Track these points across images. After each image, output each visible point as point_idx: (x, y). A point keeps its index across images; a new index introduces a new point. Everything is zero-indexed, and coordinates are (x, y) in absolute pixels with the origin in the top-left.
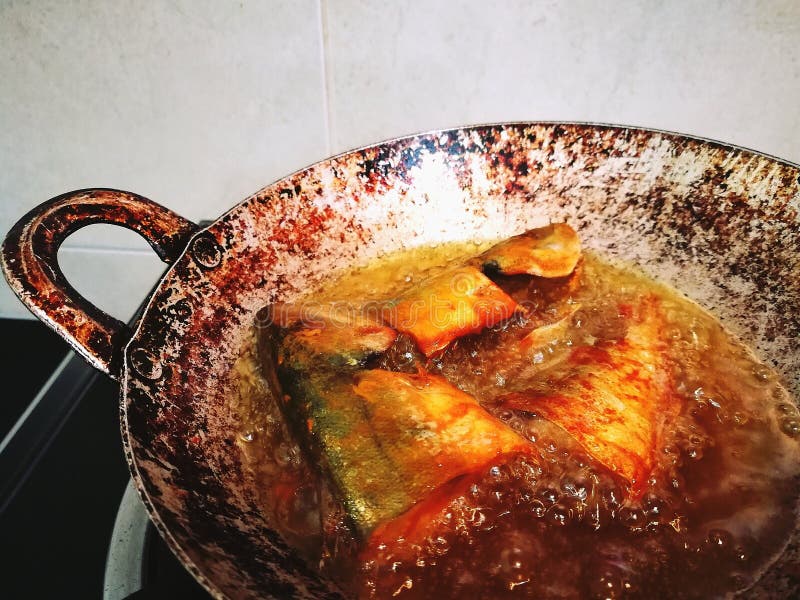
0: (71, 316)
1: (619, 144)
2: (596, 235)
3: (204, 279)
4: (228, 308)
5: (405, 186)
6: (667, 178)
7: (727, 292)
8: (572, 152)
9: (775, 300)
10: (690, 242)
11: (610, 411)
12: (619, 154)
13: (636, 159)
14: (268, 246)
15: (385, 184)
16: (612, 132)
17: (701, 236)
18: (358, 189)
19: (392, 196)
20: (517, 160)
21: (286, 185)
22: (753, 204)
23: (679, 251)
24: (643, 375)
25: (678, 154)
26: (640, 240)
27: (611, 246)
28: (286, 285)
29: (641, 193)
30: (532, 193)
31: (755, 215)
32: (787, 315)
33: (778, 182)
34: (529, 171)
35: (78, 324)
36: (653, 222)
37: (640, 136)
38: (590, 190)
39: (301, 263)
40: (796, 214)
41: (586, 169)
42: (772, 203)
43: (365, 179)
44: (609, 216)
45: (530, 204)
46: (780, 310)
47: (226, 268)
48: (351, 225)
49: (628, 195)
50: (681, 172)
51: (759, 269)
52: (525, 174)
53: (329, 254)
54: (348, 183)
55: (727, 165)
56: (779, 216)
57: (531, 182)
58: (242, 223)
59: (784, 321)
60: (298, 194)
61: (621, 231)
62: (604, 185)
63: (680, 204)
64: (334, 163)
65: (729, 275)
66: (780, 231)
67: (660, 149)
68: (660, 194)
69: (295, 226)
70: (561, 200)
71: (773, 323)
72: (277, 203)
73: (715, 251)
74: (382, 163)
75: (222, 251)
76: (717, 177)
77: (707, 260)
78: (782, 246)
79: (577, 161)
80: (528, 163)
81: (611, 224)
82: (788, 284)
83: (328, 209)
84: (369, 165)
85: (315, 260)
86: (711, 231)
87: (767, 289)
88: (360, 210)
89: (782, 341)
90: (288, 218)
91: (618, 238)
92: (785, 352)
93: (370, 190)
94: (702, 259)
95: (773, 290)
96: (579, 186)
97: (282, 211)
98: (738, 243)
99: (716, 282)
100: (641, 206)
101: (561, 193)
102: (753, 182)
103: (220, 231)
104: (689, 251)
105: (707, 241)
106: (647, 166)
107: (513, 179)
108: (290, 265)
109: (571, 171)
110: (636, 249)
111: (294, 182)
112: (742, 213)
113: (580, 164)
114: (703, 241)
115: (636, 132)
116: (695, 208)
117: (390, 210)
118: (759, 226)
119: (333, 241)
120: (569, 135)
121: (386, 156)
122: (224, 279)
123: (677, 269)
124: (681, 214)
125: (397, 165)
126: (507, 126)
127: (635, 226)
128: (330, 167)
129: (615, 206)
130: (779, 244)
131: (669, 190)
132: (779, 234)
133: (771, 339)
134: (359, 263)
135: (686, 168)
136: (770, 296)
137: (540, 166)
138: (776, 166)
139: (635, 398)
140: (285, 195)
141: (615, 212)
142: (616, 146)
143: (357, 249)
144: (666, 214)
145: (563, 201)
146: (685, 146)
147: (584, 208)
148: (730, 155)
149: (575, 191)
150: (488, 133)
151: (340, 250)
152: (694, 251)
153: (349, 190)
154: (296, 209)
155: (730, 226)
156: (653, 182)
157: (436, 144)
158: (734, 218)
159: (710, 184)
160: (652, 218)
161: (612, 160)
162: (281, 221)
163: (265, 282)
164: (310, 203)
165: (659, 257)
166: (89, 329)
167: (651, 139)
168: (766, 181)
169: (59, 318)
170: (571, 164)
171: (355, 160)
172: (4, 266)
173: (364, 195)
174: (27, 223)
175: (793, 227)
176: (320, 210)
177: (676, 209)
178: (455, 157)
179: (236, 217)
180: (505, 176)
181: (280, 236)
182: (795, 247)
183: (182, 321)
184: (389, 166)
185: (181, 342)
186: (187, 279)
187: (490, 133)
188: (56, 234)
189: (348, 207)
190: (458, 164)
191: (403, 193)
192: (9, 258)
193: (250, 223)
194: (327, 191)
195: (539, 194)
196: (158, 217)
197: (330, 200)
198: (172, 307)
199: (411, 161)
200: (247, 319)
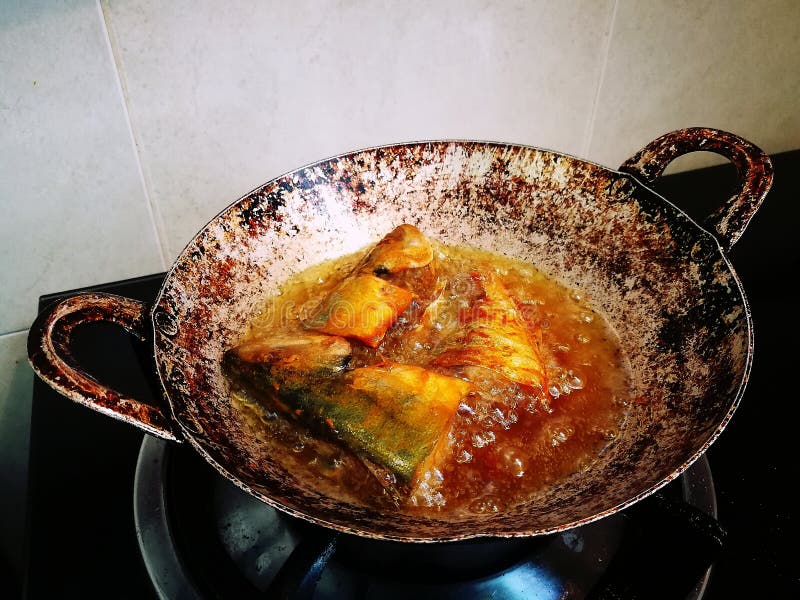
0: (129, 406)
1: (426, 155)
2: (429, 226)
3: (176, 346)
4: (201, 362)
5: (278, 224)
6: (467, 174)
7: (531, 245)
8: (393, 168)
9: (563, 243)
10: (496, 216)
11: (506, 348)
12: (428, 163)
13: (441, 164)
14: (201, 304)
15: (263, 226)
16: (419, 148)
17: (502, 211)
18: (244, 236)
19: (271, 233)
20: (354, 183)
21: (194, 249)
22: (530, 181)
23: (490, 224)
24: (510, 317)
25: (469, 155)
26: (461, 222)
27: (442, 232)
28: (226, 331)
29: (452, 188)
30: (373, 205)
31: (533, 188)
32: (574, 251)
33: (541, 164)
34: (366, 189)
35: (137, 410)
36: (466, 207)
37: (440, 147)
38: (415, 194)
39: (228, 309)
40: (559, 183)
41: (407, 179)
42: (542, 179)
43: (247, 227)
44: (434, 210)
45: (373, 216)
46: (568, 248)
47: (183, 331)
48: (249, 267)
49: (442, 191)
50: (475, 168)
51: (547, 225)
52: (364, 192)
53: (243, 295)
54: (236, 233)
55: (505, 157)
56: (549, 186)
57: (370, 197)
58: (176, 290)
59: (573, 255)
60: (204, 253)
61: (446, 219)
62: (424, 188)
63: (481, 191)
64: (221, 220)
65: (528, 234)
66: (552, 196)
67: (456, 154)
68: (465, 187)
69: (211, 280)
70: (396, 206)
71: (567, 258)
72: (192, 266)
73: (514, 219)
74: (255, 210)
75: (174, 319)
76: (500, 167)
77: (511, 226)
78: (556, 206)
79: (399, 174)
80: (364, 183)
81: (437, 215)
82: (568, 231)
83: (228, 259)
84: (247, 214)
85: (236, 304)
86: (508, 205)
87: (556, 237)
88: (251, 252)
89: (576, 269)
90: (204, 275)
91: (445, 225)
92: (581, 275)
93: (253, 234)
94: (507, 226)
95: (560, 236)
96: (406, 193)
97: (198, 271)
98: (528, 210)
99: (522, 240)
100: (454, 198)
101: (394, 201)
102: (526, 166)
103: (166, 303)
104: (497, 223)
105: (507, 213)
106: (450, 168)
107: (356, 198)
108: (221, 313)
109: (396, 182)
110: (460, 229)
111: (198, 245)
112: (524, 189)
113: (402, 176)
114: (504, 213)
115: (436, 144)
116: (492, 191)
117: (273, 246)
118: (538, 195)
119: (242, 284)
120: (388, 156)
121: (255, 204)
122: (187, 339)
123: (493, 237)
124: (484, 198)
125: (266, 208)
126: (341, 158)
127: (454, 214)
128: (219, 224)
129: (436, 202)
130: (553, 205)
131: (470, 182)
132: (552, 199)
133: (570, 269)
134: (266, 296)
135: (478, 164)
136: (560, 241)
137: (373, 183)
138: (537, 153)
139: (514, 334)
140: (195, 257)
141: (437, 206)
142: (424, 157)
143: (261, 284)
144: (473, 200)
145: (398, 206)
146: (473, 148)
147: (414, 208)
148: (506, 150)
149: (404, 197)
150: (328, 167)
151: (249, 289)
152: (501, 222)
153: (238, 239)
154: (207, 266)
155: (519, 199)
156: (458, 178)
157: (291, 184)
158: (520, 193)
159: (498, 173)
160: (465, 204)
161: (425, 168)
162: (200, 280)
163: (211, 333)
164: (215, 258)
165: (478, 231)
166: (146, 411)
167: (449, 148)
168: (534, 164)
169: (120, 410)
170: (395, 177)
171: (235, 213)
172: (54, 385)
173: (250, 240)
174: (41, 344)
175: (560, 193)
176: (224, 262)
177: (479, 195)
178: (308, 191)
179: (171, 287)
180: (349, 197)
181: (205, 292)
182: (564, 205)
183: (183, 384)
184: (260, 211)
185: (193, 400)
186: (166, 350)
187: (329, 166)
188: (67, 345)
189: (242, 253)
190: (312, 196)
191: (278, 230)
192: (52, 377)
193: (181, 289)
194: (223, 244)
195: (378, 205)
196: (122, 306)
197: (227, 251)
198: (171, 376)
199: (276, 203)
200: (216, 367)
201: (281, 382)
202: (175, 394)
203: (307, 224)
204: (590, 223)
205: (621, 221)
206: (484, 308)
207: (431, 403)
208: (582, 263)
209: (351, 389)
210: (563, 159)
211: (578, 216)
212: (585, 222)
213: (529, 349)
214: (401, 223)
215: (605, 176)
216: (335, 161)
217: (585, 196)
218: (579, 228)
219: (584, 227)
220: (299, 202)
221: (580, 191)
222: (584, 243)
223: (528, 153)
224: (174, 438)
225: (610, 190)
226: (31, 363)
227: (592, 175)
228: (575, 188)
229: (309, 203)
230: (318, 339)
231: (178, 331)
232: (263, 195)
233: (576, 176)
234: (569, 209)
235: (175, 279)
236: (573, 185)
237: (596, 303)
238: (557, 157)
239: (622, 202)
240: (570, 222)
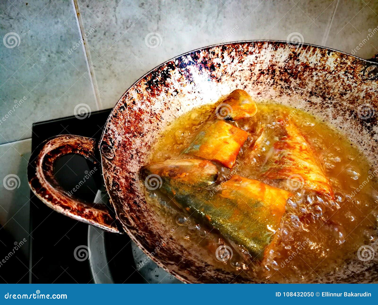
0: (91, 213)
1: (251, 49)
2: (251, 90)
3: (114, 166)
4: (128, 175)
5: (167, 89)
6: (274, 60)
7: (311, 103)
8: (231, 56)
9: (331, 103)
10: (290, 86)
11: (306, 168)
12: (251, 53)
13: (259, 54)
14: (126, 137)
15: (158, 90)
16: (247, 44)
17: (294, 83)
18: (148, 96)
19: (163, 94)
20: (209, 65)
21: (121, 105)
22: (312, 66)
23: (287, 90)
24: (304, 148)
25: (276, 49)
26: (270, 89)
27: (259, 94)
28: (140, 153)
29: (265, 69)
30: (219, 78)
31: (314, 70)
32: (339, 108)
33: (320, 55)
34: (215, 68)
35: (96, 215)
36: (273, 80)
37: (259, 44)
38: (243, 71)
39: (140, 140)
40: (330, 67)
41: (239, 62)
42: (319, 64)
43: (150, 91)
44: (254, 81)
45: (220, 83)
46: (335, 106)
47: (117, 156)
48: (151, 114)
49: (259, 70)
50: (279, 57)
51: (321, 92)
52: (214, 70)
53: (149, 131)
54: (144, 95)
55: (297, 51)
56: (323, 69)
57: (218, 73)
58: (112, 130)
59: (338, 110)
60: (126, 107)
61: (261, 86)
62: (249, 68)
63: (282, 70)
64: (136, 87)
65: (310, 96)
66: (325, 75)
67: (268, 48)
68: (272, 68)
69: (131, 123)
70: (232, 78)
71: (334, 112)
72: (120, 115)
73: (302, 87)
74: (154, 80)
75: (112, 148)
76: (294, 56)
77: (299, 92)
78: (328, 81)
79: (235, 60)
80: (214, 65)
81: (256, 84)
82: (335, 96)
83: (140, 110)
84: (150, 83)
85: (145, 137)
86: (298, 79)
87: (327, 99)
88: (152, 106)
89: (340, 119)
90: (127, 120)
91: (260, 90)
92: (343, 123)
93: (153, 95)
94: (297, 92)
95: (330, 99)
96: (238, 71)
97: (124, 118)
98: (310, 83)
99: (306, 100)
100: (266, 74)
101: (231, 75)
102: (310, 57)
103: (107, 138)
104: (291, 89)
105: (297, 84)
106: (264, 56)
107: (210, 73)
108: (137, 142)
109: (233, 64)
110: (269, 93)
111: (123, 102)
112: (308, 70)
113: (236, 61)
114: (295, 84)
115: (257, 43)
116: (289, 71)
117: (164, 102)
118: (317, 74)
119: (148, 124)
120: (229, 49)
121: (154, 78)
122: (119, 161)
123: (289, 98)
124: (283, 75)
125: (160, 79)
126: (202, 50)
127: (266, 83)
128: (134, 89)
129: (255, 76)
130: (326, 80)
131: (276, 65)
132: (325, 76)
133: (336, 119)
134: (163, 130)
135: (281, 55)
136: (329, 102)
137: (219, 65)
138: (318, 49)
139: (308, 158)
140: (122, 110)
141: (256, 79)
142: (249, 50)
143: (158, 124)
144: (277, 76)
145: (233, 78)
146: (279, 45)
147: (243, 80)
148: (298, 47)
149: (237, 73)
151: (152, 128)
152: (293, 89)
153: (145, 98)
154: (128, 115)
155: (305, 76)
156: (269, 63)
157: (174, 65)
158: (305, 72)
159: (292, 60)
160: (272, 78)
161: (249, 56)
162: (125, 123)
163: (132, 155)
164: (132, 110)
165: (279, 94)
166: (101, 215)
167: (264, 45)
168: (315, 56)
169: (86, 216)
170: (232, 62)
171: (143, 82)
172: (45, 201)
173: (152, 98)
174: (36, 172)
175: (330, 73)
176: (137, 112)
177: (281, 73)
178: (183, 69)
179: (109, 129)
180: (206, 73)
181: (128, 131)
182: (333, 80)
183: (119, 191)
184: (157, 81)
185: (125, 201)
186: (109, 169)
187: (195, 55)
188: (52, 172)
189: (147, 106)
190: (185, 72)
191: (167, 92)
192: (43, 196)
193: (115, 129)
194: (137, 101)
195: (222, 78)
196: (82, 143)
197: (139, 105)
198: (113, 186)
199: (166, 76)
200: (136, 177)
201: (177, 189)
202: (116, 198)
203: (182, 88)
204: (350, 92)
205: (370, 91)
206: (288, 141)
207: (269, 206)
208: (343, 115)
209: (220, 197)
210: (334, 53)
211: (341, 87)
212: (346, 91)
213: (318, 168)
214: (235, 89)
215: (361, 64)
216: (199, 52)
217: (347, 75)
218: (342, 95)
219: (345, 94)
220: (178, 76)
221: (343, 73)
222: (345, 103)
223: (312, 49)
224: (118, 232)
225: (364, 73)
226: (30, 185)
227: (352, 63)
228: (340, 70)
229: (184, 77)
230: (197, 163)
231: (115, 155)
232: (159, 72)
233: (341, 63)
234: (336, 83)
235: (111, 124)
236: (339, 68)
237: (353, 140)
238: (330, 51)
239: (372, 80)
240: (336, 91)
